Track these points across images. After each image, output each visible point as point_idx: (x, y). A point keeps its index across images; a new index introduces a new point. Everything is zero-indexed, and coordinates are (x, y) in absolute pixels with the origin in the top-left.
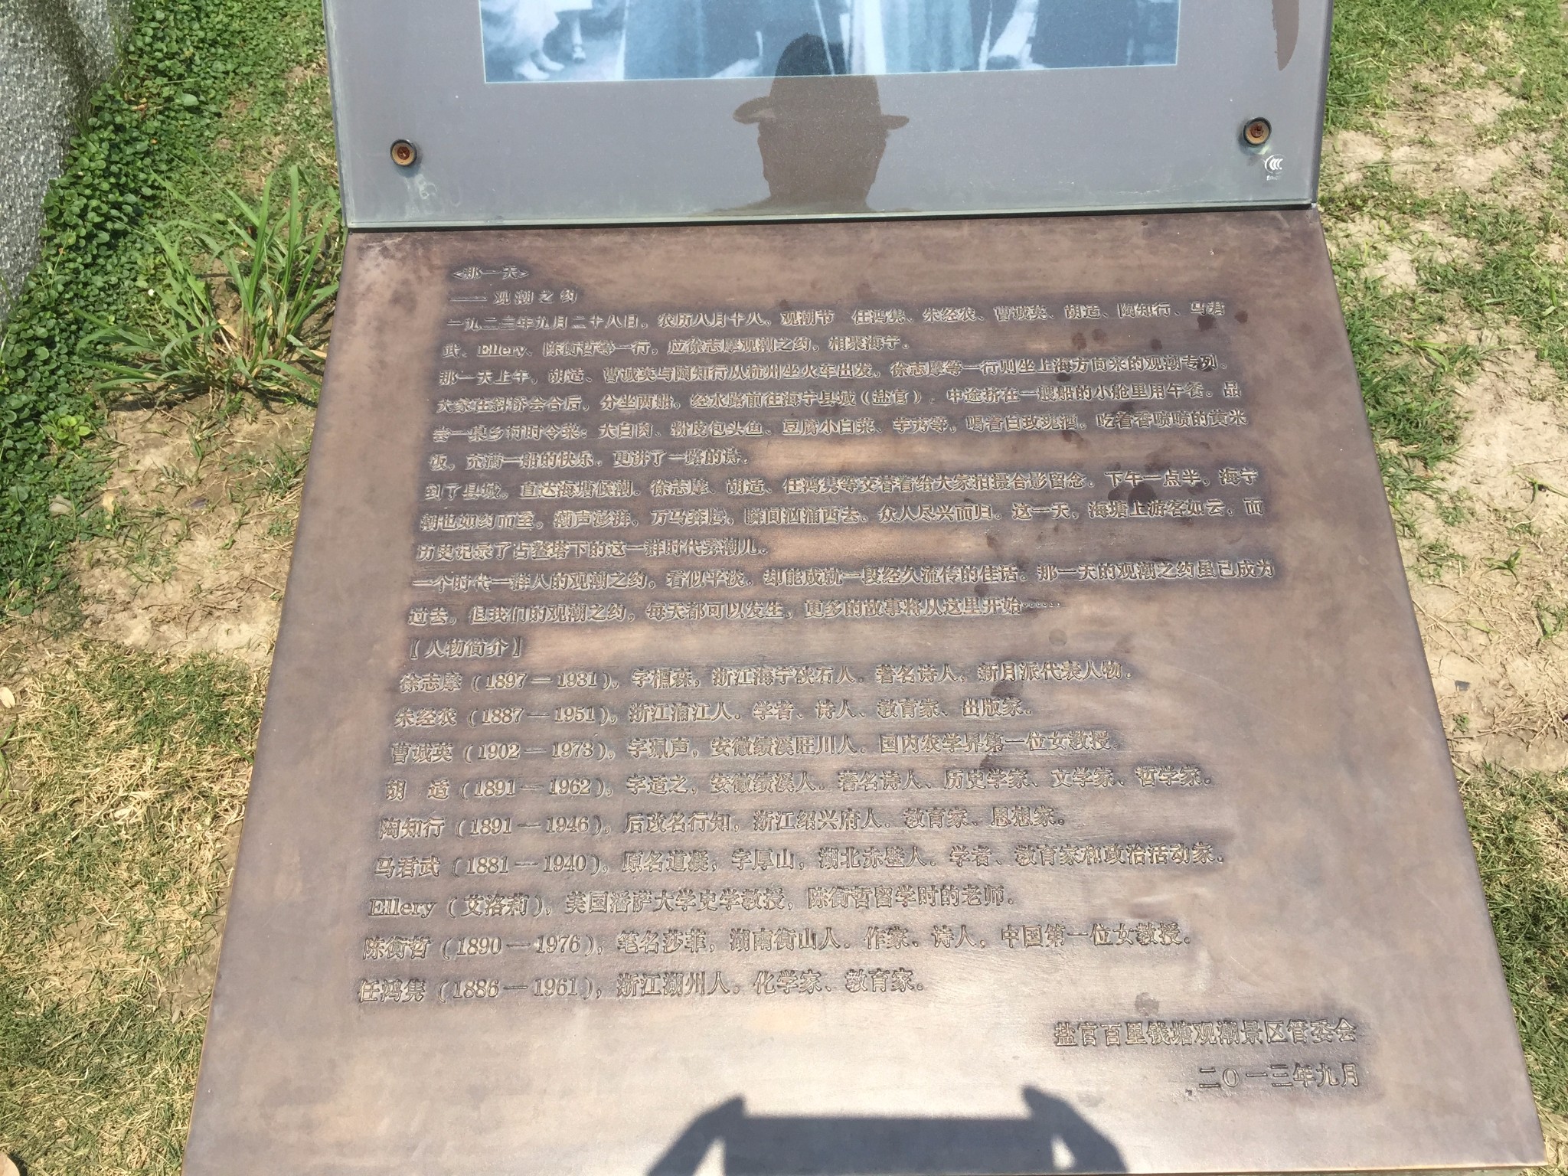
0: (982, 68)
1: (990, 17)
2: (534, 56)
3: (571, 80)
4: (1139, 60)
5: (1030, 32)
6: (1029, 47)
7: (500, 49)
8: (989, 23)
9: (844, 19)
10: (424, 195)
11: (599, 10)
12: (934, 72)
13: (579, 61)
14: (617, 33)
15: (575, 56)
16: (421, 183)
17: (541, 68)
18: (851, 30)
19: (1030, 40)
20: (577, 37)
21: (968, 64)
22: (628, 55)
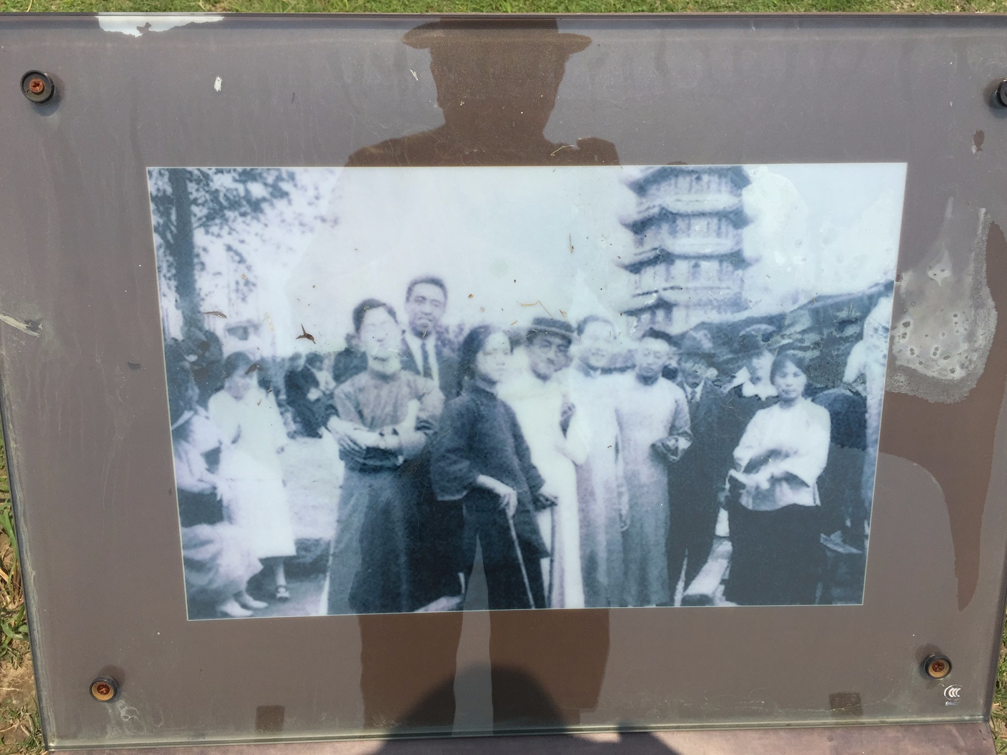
0: (677, 604)
1: (685, 562)
2: (237, 596)
3: (275, 616)
4: (827, 599)
5: (724, 575)
6: (722, 588)
7: (203, 591)
8: (685, 567)
9: (545, 563)
10: (126, 717)
11: (304, 557)
12: (630, 607)
13: (284, 600)
14: (321, 576)
15: (279, 595)
16: (122, 708)
17: (244, 606)
18: (551, 572)
19: (723, 582)
20: (281, 580)
21: (664, 601)
22: (331, 595)
